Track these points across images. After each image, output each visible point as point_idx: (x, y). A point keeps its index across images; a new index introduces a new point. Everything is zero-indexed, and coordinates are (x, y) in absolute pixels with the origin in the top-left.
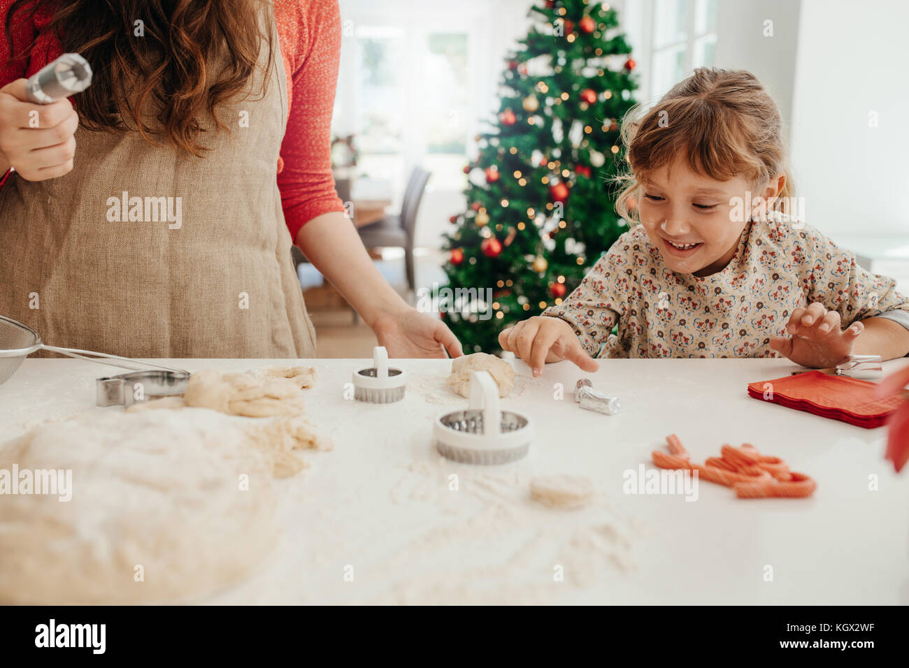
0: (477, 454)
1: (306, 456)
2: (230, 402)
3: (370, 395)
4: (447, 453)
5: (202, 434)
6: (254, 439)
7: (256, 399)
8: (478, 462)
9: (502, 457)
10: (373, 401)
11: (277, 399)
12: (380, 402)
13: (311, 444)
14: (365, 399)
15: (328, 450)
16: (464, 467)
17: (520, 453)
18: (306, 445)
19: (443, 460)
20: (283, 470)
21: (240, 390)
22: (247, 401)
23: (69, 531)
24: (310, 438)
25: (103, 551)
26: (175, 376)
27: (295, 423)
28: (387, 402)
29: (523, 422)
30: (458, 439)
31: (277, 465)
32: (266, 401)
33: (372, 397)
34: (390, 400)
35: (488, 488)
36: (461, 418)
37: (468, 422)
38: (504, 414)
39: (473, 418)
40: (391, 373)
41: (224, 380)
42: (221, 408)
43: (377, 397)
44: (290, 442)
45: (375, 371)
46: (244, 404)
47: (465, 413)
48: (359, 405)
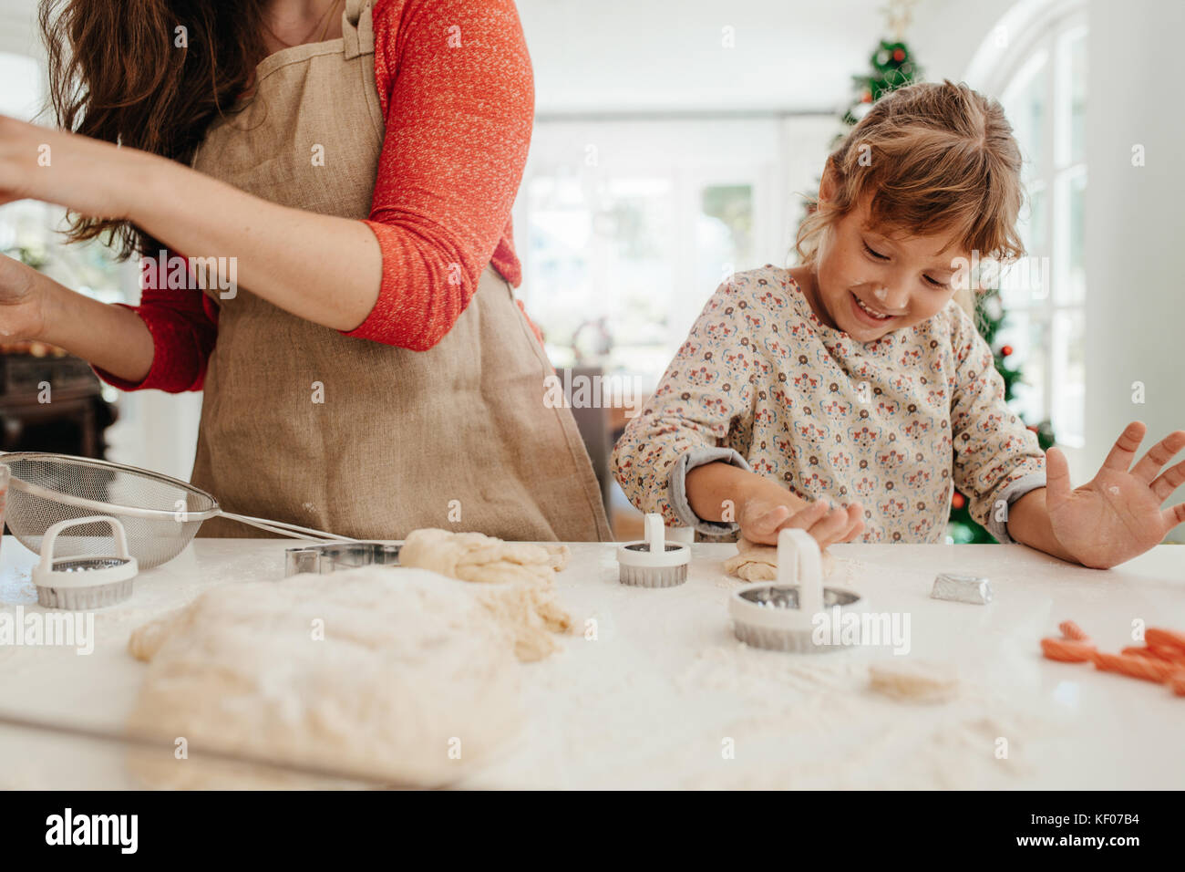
0: (791, 638)
1: (559, 640)
2: (457, 566)
3: (640, 576)
4: (749, 638)
5: (422, 594)
6: (488, 607)
7: (491, 561)
8: (792, 649)
10: (645, 585)
11: (520, 563)
12: (653, 586)
13: (564, 627)
14: (633, 581)
15: (585, 634)
18: (557, 626)
19: (743, 646)
20: (527, 652)
21: (471, 551)
22: (480, 565)
23: (250, 687)
24: (562, 618)
25: (292, 710)
26: (386, 550)
27: (544, 598)
28: (662, 586)
29: (848, 599)
30: (768, 616)
31: (519, 644)
32: (505, 565)
33: (644, 579)
34: (666, 583)
35: (809, 678)
36: (766, 596)
37: (776, 602)
38: (826, 591)
39: (783, 595)
40: (670, 548)
41: (450, 539)
42: (446, 573)
43: (650, 578)
44: (536, 621)
45: (647, 548)
46: (476, 569)
47: (772, 590)
48: (625, 590)
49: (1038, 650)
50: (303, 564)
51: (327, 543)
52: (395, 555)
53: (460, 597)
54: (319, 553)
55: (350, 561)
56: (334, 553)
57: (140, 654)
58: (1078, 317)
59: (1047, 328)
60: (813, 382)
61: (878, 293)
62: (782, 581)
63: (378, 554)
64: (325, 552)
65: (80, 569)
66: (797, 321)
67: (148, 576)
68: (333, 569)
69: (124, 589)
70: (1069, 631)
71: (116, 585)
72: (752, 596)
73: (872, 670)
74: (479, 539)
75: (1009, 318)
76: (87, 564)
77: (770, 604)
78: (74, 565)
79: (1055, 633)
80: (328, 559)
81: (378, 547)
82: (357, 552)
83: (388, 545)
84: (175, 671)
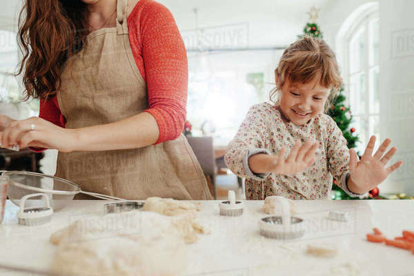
0: (279, 234)
1: (199, 236)
2: (164, 210)
3: (227, 213)
4: (265, 234)
5: (152, 221)
6: (175, 225)
7: (176, 209)
9: (292, 236)
10: (228, 215)
11: (185, 209)
12: (231, 216)
13: (201, 231)
14: (224, 214)
15: (209, 233)
16: (273, 241)
17: (301, 234)
18: (198, 231)
19: (263, 238)
20: (189, 240)
21: (168, 205)
22: (172, 210)
24: (200, 228)
26: (138, 204)
27: (194, 221)
29: (300, 221)
30: (272, 227)
31: (185, 237)
32: (180, 210)
34: (236, 215)
36: (271, 220)
37: (274, 221)
38: (292, 218)
39: (277, 220)
40: (237, 203)
41: (161, 201)
42: (160, 213)
43: (230, 213)
44: (191, 229)
45: (229, 202)
46: (170, 212)
47: (273, 218)
48: (222, 217)
49: (365, 237)
50: (110, 210)
51: (119, 202)
52: (142, 206)
53: (165, 221)
54: (115, 205)
55: (126, 208)
56: (120, 205)
57: (55, 242)
58: (377, 118)
59: (367, 122)
60: (282, 137)
61: (300, 107)
62: (276, 214)
63: (136, 206)
64: (118, 205)
65: (33, 212)
66: (276, 118)
67: (56, 214)
68: (121, 211)
69: (48, 219)
70: (376, 232)
71: (45, 217)
72: (265, 220)
73: (308, 246)
74: (171, 200)
75: (354, 118)
76: (36, 210)
77: (272, 222)
78: (31, 210)
79: (371, 232)
80: (119, 207)
81: (136, 203)
82: (129, 205)
83: (139, 202)
84: (67, 249)
